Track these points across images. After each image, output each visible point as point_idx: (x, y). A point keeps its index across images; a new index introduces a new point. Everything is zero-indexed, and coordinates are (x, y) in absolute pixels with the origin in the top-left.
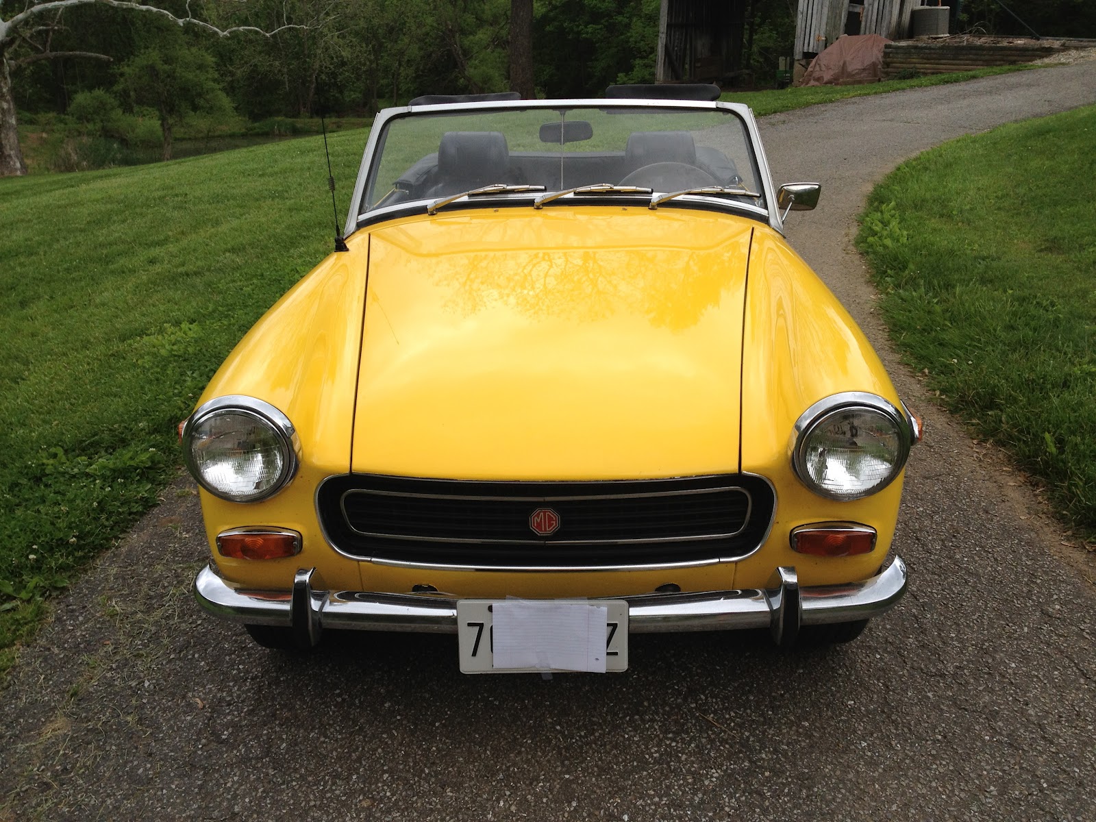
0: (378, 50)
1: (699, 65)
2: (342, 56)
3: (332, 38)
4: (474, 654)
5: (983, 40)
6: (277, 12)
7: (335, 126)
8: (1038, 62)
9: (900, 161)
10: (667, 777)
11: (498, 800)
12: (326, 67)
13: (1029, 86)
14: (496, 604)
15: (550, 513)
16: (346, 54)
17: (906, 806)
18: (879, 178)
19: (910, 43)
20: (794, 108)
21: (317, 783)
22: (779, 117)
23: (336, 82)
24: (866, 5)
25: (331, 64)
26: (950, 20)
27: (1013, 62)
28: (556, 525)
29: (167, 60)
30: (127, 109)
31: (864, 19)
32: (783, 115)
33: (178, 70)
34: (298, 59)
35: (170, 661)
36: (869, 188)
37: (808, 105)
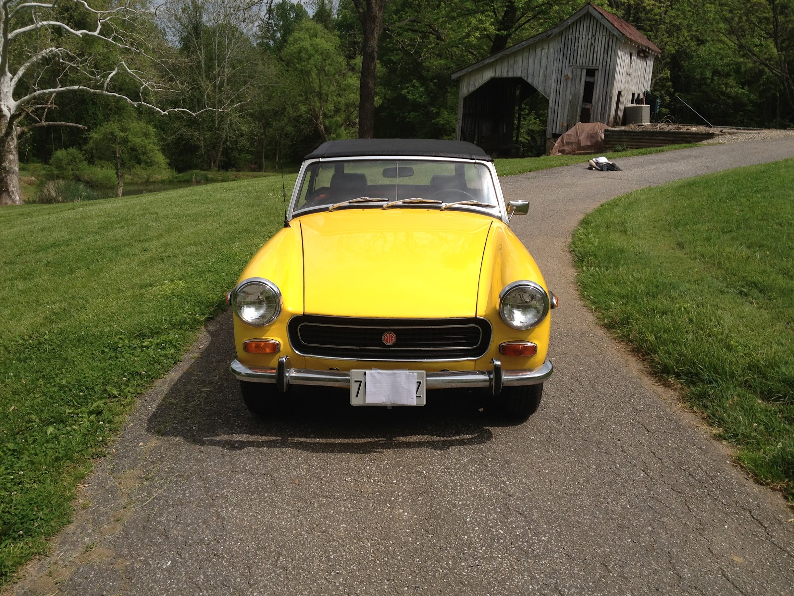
0: (267, 125)
1: (483, 140)
2: (241, 130)
3: (235, 117)
4: (357, 396)
5: (670, 127)
6: (198, 99)
7: (234, 177)
8: (705, 142)
9: (604, 201)
10: (444, 460)
11: (367, 466)
12: (230, 137)
13: (696, 157)
14: (368, 372)
15: (392, 334)
16: (244, 128)
17: (553, 471)
18: (589, 211)
19: (622, 128)
20: (542, 169)
21: (283, 460)
22: (533, 174)
23: (237, 148)
24: (593, 104)
25: (234, 135)
26: (651, 114)
27: (689, 142)
28: (394, 340)
29: (124, 130)
30: (91, 161)
31: (592, 112)
32: (535, 173)
33: (130, 136)
34: (211, 131)
35: (204, 420)
36: (581, 217)
37: (551, 167)
